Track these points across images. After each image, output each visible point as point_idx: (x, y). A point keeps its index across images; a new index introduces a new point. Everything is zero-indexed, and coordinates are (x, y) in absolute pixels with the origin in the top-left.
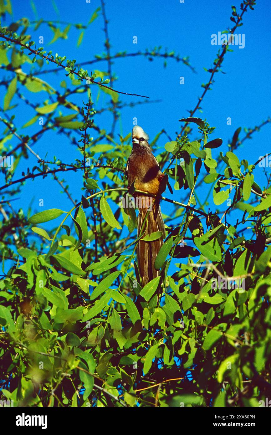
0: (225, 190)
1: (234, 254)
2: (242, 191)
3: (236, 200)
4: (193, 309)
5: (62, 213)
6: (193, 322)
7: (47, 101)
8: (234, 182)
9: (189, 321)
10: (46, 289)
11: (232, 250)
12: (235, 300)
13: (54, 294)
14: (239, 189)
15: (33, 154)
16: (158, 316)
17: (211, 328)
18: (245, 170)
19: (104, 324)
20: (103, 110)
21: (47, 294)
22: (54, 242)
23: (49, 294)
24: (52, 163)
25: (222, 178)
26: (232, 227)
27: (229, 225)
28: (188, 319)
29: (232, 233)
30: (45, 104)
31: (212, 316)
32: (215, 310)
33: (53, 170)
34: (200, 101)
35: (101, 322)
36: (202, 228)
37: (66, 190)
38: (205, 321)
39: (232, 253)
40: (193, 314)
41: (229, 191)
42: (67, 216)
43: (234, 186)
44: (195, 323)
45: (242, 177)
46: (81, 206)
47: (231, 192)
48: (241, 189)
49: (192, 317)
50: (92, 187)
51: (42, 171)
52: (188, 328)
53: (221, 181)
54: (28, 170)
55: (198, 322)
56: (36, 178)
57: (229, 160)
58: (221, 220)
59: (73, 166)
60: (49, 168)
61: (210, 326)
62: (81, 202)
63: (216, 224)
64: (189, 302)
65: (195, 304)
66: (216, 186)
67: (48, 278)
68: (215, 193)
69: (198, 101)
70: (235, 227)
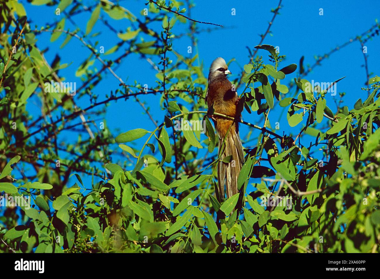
0: (299, 113)
1: (308, 174)
2: (315, 115)
3: (309, 123)
4: (268, 225)
5: (147, 133)
6: (268, 237)
7: (129, 28)
8: (308, 106)
9: (264, 237)
10: (132, 203)
11: (305, 171)
12: (308, 217)
13: (141, 208)
14: (312, 113)
15: (116, 77)
16: (235, 231)
17: (285, 242)
18: (318, 95)
19: (184, 238)
20: (182, 35)
21: (134, 207)
22: (139, 159)
23: (135, 207)
24: (132, 86)
25: (296, 102)
26: (305, 148)
27: (302, 147)
28: (263, 235)
29: (305, 154)
30: (127, 31)
31: (286, 232)
32: (288, 226)
33: (135, 93)
34: (270, 25)
35: (182, 237)
36: (277, 149)
37: (147, 112)
38: (279, 236)
39: (305, 174)
40: (268, 230)
41: (302, 114)
42: (151, 135)
43: (307, 109)
44: (270, 237)
45: (315, 101)
46: (164, 127)
47: (304, 116)
48: (313, 113)
49: (267, 232)
50: (174, 109)
51: (124, 94)
52: (263, 242)
53: (295, 105)
54: (112, 92)
55: (273, 237)
56: (118, 100)
57: (302, 85)
58: (295, 142)
59: (153, 90)
60: (131, 91)
61: (285, 241)
62: (164, 123)
63: (290, 145)
64: (264, 219)
65: (270, 221)
66: (290, 110)
67: (134, 193)
68: (289, 116)
69: (268, 25)
70: (309, 149)
